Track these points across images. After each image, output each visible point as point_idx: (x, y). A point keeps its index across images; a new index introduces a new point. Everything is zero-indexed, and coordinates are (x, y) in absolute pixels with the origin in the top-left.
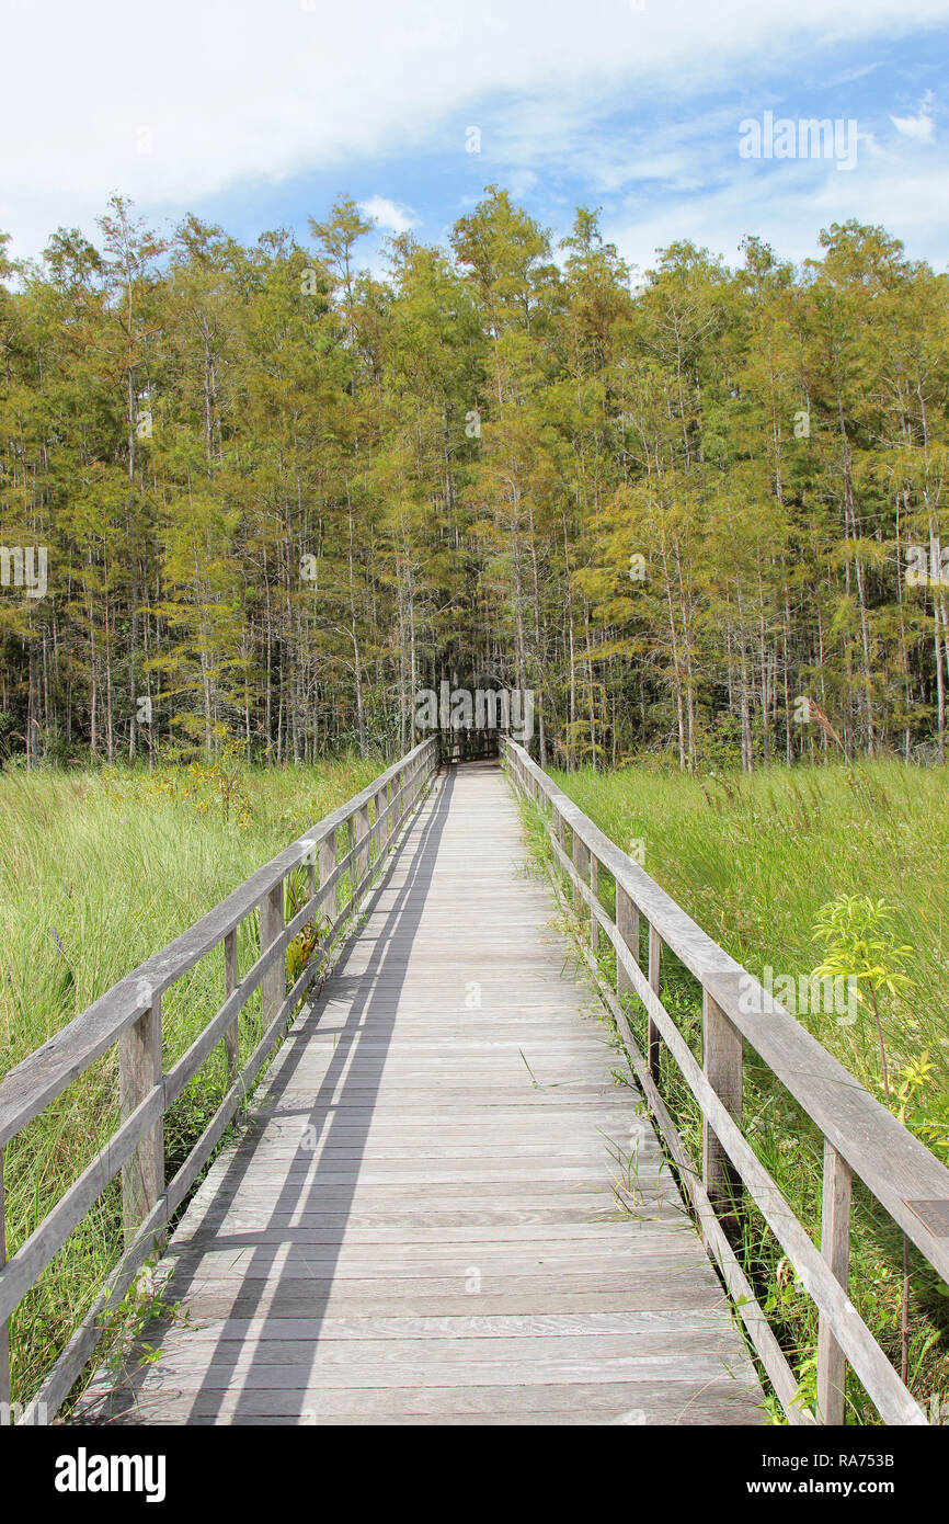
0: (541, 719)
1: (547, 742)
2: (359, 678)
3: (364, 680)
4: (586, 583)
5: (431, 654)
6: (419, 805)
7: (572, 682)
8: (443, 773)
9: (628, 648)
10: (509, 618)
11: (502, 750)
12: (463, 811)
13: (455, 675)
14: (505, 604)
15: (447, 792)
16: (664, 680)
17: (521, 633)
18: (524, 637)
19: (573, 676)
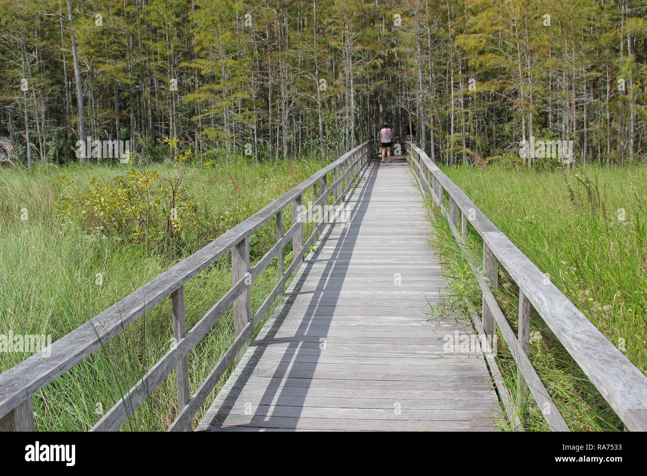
0: (432, 132)
1: (435, 146)
2: (320, 106)
3: (323, 106)
4: (464, 44)
5: (366, 92)
6: (350, 193)
7: (452, 109)
8: (372, 164)
9: (491, 87)
10: (413, 70)
11: (408, 151)
12: (380, 199)
13: (381, 105)
14: (410, 61)
15: (372, 180)
16: (514, 107)
17: (421, 78)
18: (422, 81)
19: (453, 105)
